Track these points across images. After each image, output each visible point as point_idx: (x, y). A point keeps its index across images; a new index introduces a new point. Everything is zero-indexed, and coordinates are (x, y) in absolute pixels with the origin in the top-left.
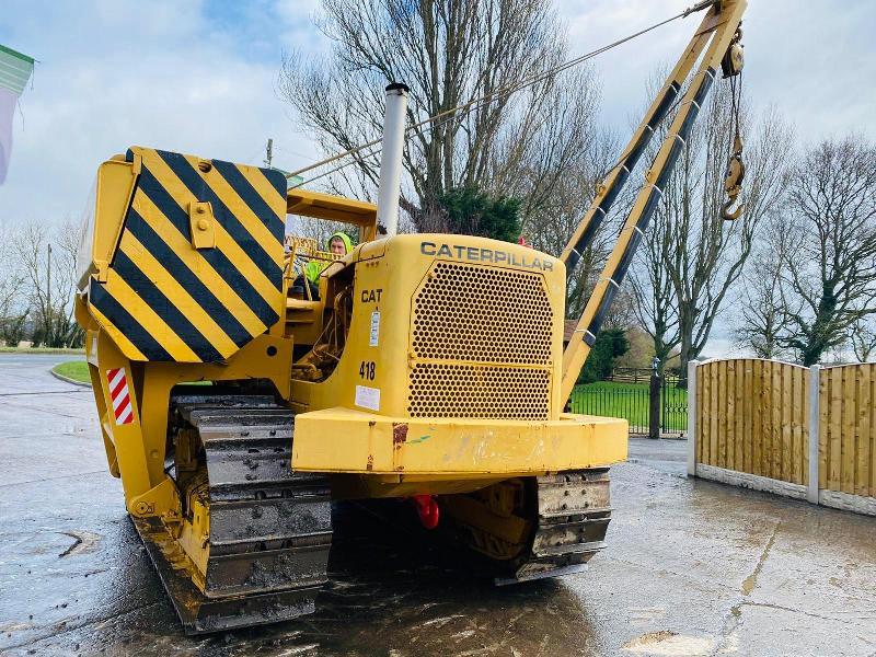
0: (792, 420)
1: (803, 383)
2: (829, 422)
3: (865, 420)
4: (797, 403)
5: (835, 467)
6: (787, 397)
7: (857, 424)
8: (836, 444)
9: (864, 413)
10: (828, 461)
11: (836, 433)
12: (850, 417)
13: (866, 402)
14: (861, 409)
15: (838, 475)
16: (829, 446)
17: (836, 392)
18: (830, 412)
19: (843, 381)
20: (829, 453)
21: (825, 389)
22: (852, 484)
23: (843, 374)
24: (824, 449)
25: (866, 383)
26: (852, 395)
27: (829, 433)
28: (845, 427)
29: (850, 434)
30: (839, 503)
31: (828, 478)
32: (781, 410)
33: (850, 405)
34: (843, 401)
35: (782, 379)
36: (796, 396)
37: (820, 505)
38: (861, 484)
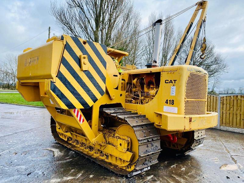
0: (213, 109)
1: (216, 100)
2: (223, 110)
3: (232, 109)
4: (214, 105)
5: (224, 120)
6: (212, 104)
7: (230, 110)
8: (224, 115)
9: (231, 108)
10: (222, 119)
11: (224, 112)
12: (228, 109)
13: (232, 105)
14: (231, 107)
15: (225, 122)
16: (223, 115)
17: (225, 102)
18: (223, 107)
19: (226, 100)
20: (223, 117)
21: (222, 102)
22: (228, 125)
23: (227, 98)
24: (221, 116)
25: (232, 100)
26: (229, 103)
27: (223, 112)
28: (227, 111)
29: (228, 112)
30: (225, 129)
31: (222, 123)
32: (210, 107)
33: (228, 106)
34: (226, 105)
35: (211, 99)
36: (214, 103)
37: (220, 130)
38: (231, 125)
